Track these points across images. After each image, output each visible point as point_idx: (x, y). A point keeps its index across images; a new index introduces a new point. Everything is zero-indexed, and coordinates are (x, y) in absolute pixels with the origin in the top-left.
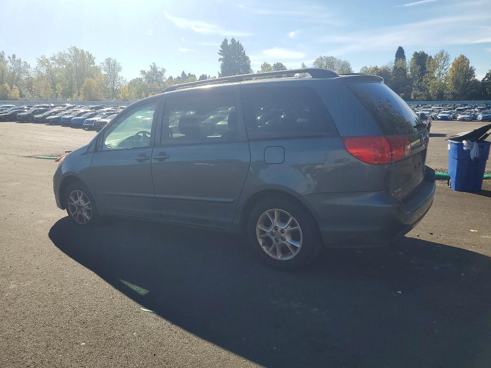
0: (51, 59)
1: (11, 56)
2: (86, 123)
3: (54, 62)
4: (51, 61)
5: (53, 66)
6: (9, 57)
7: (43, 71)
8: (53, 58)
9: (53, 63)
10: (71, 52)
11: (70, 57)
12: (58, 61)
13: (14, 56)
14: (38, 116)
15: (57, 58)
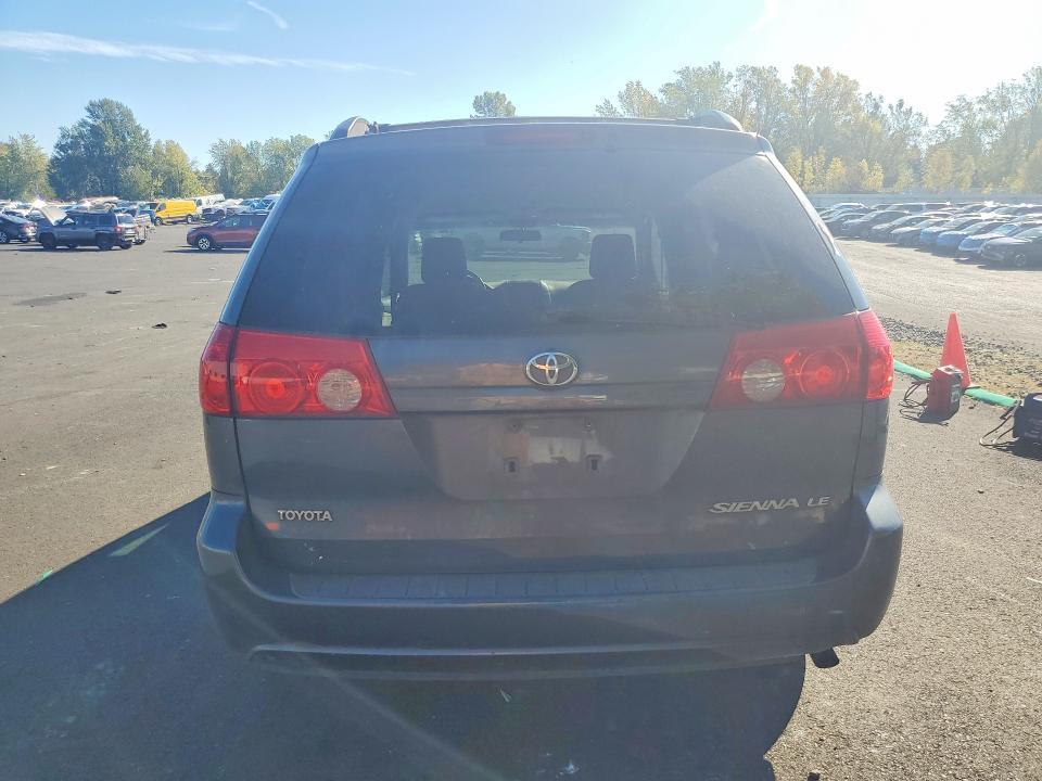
0: (979, 102)
1: (895, 104)
2: (965, 246)
3: (984, 107)
4: (976, 107)
5: (979, 117)
6: (891, 107)
7: (955, 129)
8: (983, 100)
9: (981, 109)
10: (1029, 80)
11: (1025, 90)
12: (993, 107)
13: (901, 104)
14: (878, 227)
15: (992, 97)
